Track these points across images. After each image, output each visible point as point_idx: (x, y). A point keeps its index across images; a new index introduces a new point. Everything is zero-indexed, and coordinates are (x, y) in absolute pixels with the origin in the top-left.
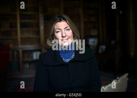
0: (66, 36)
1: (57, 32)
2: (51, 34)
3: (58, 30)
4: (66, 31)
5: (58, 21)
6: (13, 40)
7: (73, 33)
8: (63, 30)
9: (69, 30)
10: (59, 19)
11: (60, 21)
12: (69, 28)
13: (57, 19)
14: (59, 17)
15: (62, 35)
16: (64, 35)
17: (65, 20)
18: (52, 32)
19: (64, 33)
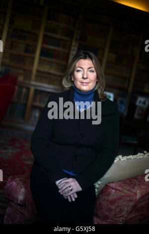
0: (87, 78)
1: (78, 71)
2: (69, 72)
3: (80, 69)
4: (89, 72)
5: (82, 58)
6: (25, 70)
7: (98, 77)
8: (86, 70)
9: (93, 72)
10: (83, 55)
11: (85, 58)
12: (93, 69)
13: (81, 55)
14: (84, 53)
15: (83, 75)
16: (85, 77)
17: (91, 58)
18: (71, 70)
19: (85, 74)
